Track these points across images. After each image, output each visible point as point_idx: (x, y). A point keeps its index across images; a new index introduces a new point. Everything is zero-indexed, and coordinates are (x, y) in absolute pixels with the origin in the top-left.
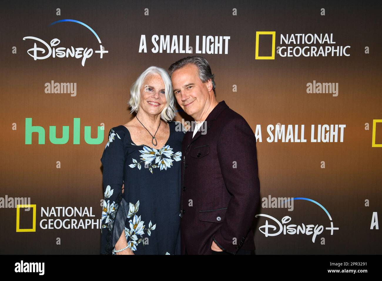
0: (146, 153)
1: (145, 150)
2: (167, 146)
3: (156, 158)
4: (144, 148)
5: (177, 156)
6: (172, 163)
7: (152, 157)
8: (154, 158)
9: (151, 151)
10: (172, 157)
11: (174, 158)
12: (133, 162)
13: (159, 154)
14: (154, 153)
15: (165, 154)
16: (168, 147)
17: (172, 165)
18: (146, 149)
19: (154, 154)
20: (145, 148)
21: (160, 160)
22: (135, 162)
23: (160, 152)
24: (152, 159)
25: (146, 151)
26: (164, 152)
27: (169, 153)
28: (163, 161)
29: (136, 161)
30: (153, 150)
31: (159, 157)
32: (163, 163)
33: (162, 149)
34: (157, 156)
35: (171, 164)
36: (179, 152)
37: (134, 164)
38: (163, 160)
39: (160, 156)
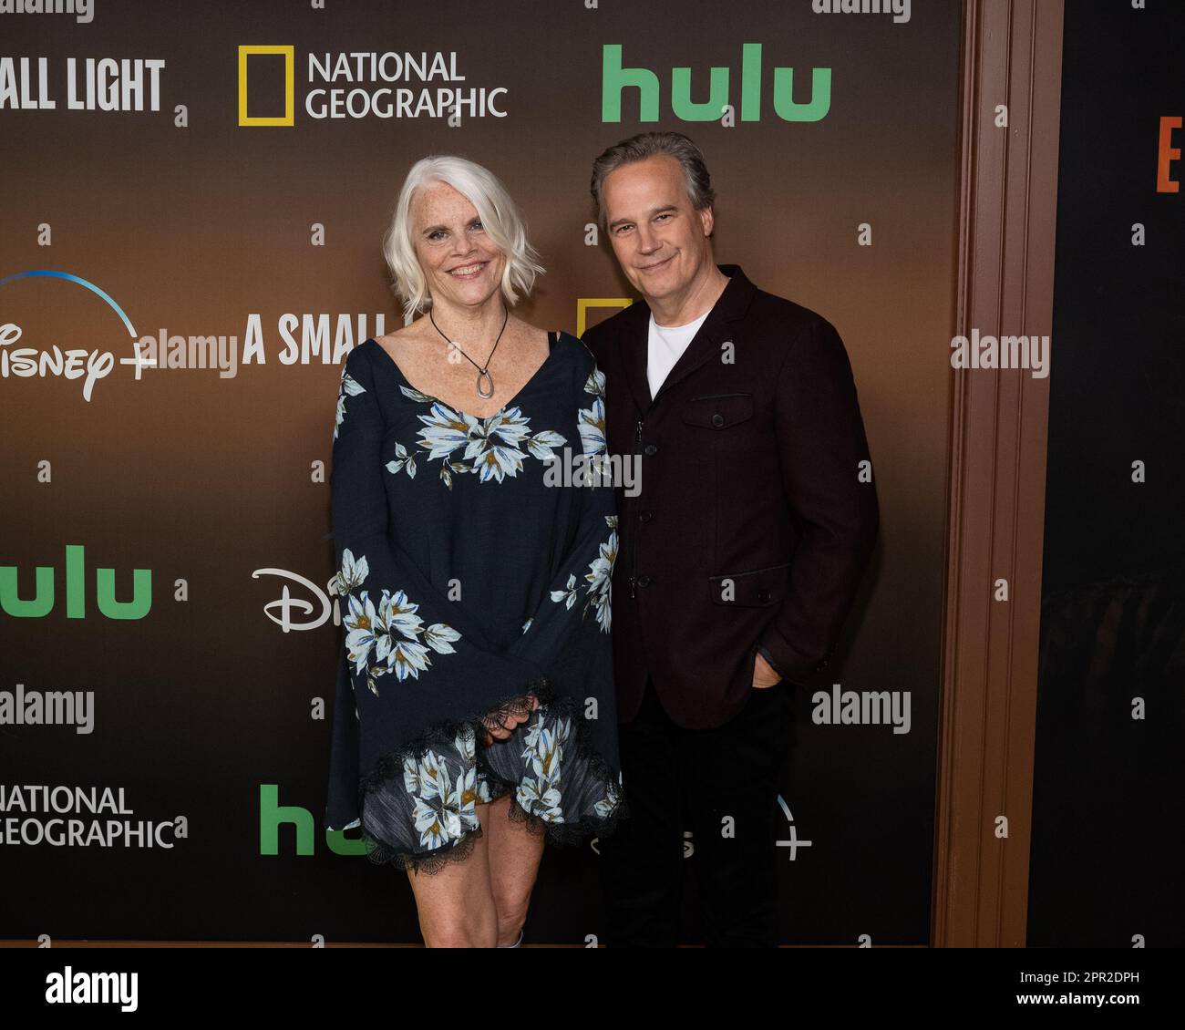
0: (439, 424)
1: (438, 415)
2: (514, 410)
3: (468, 444)
4: (433, 410)
5: (541, 442)
6: (521, 463)
7: (455, 438)
8: (460, 442)
9: (457, 419)
10: (523, 446)
11: (531, 450)
12: (397, 454)
13: (483, 433)
14: (464, 427)
15: (502, 434)
16: (515, 413)
17: (522, 470)
18: (442, 414)
19: (465, 432)
20: (437, 409)
21: (481, 449)
22: (401, 454)
23: (488, 427)
24: (455, 445)
25: (438, 419)
26: (499, 427)
27: (516, 431)
28: (492, 455)
29: (404, 452)
30: (462, 419)
31: (480, 441)
32: (491, 461)
33: (495, 418)
34: (475, 436)
35: (519, 465)
36: (548, 432)
37: (397, 459)
38: (493, 452)
39: (483, 438)
